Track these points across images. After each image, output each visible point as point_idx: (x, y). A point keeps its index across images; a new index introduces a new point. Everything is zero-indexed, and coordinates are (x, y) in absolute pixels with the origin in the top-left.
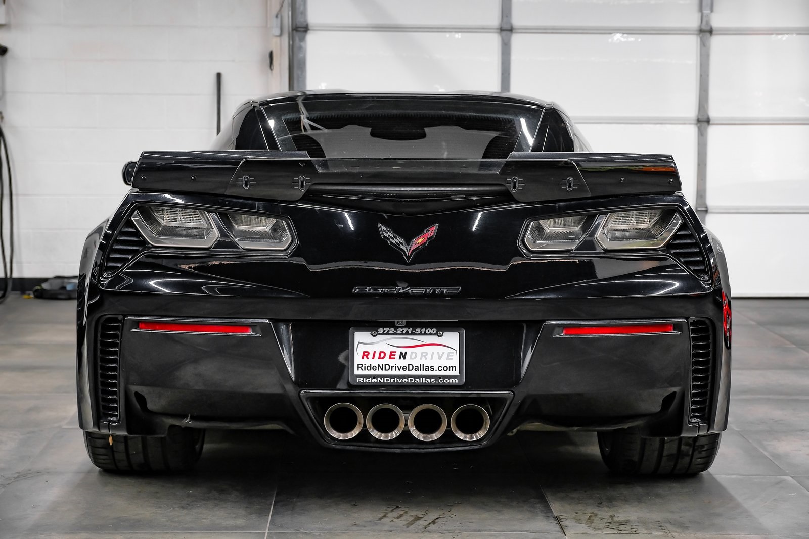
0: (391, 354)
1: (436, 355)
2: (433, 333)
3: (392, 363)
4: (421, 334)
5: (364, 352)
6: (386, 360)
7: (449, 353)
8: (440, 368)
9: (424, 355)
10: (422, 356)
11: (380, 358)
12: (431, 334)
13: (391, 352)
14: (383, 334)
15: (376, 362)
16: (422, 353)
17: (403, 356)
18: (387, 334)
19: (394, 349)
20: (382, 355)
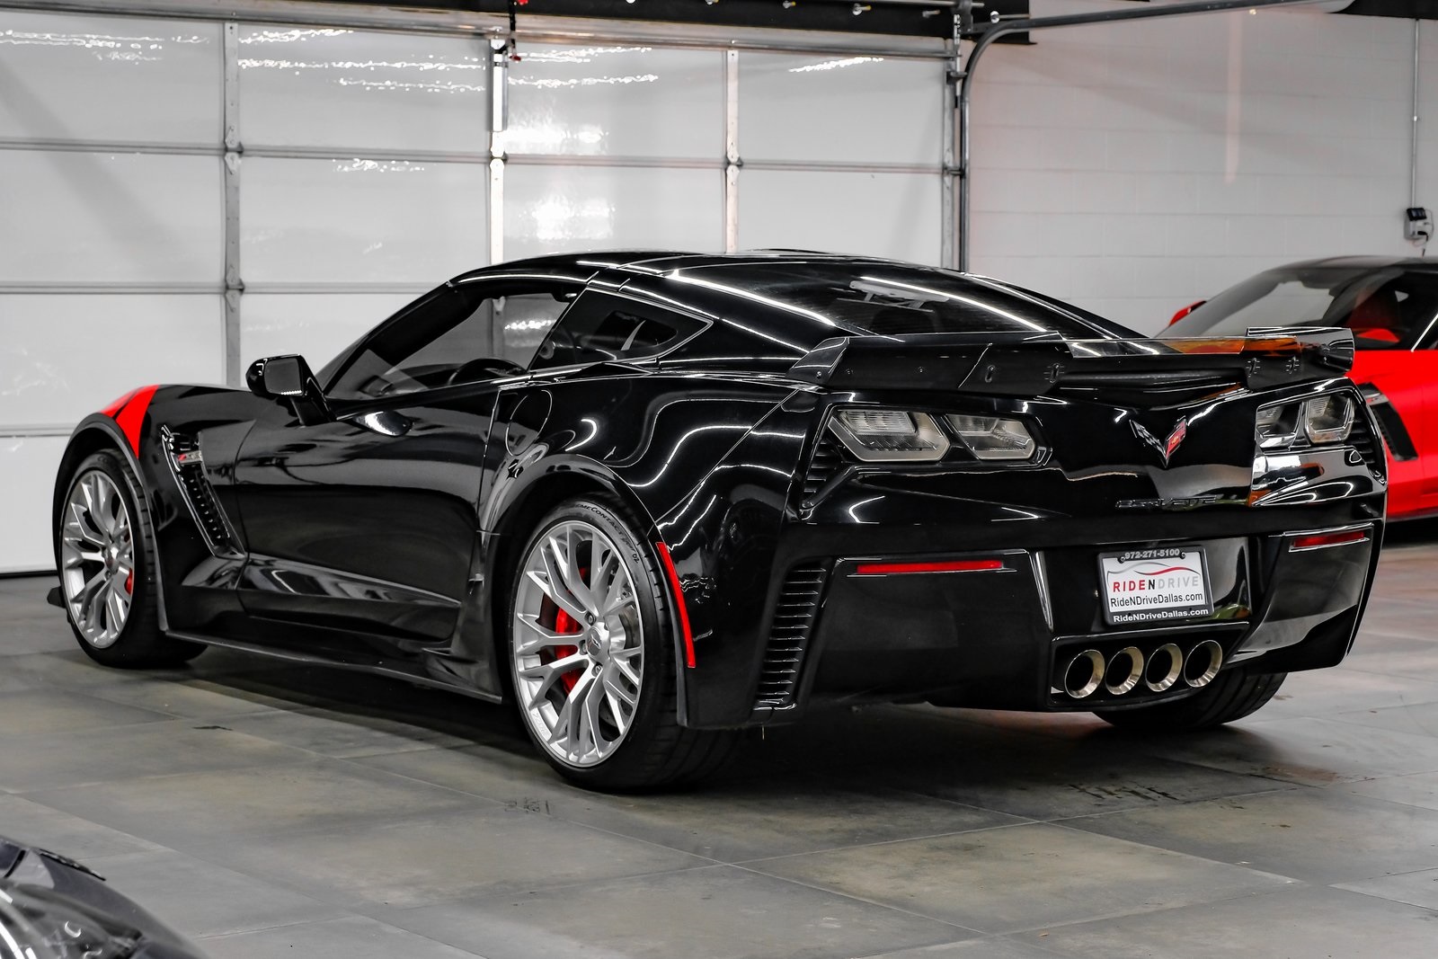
0: (1141, 585)
1: (1182, 582)
2: (1177, 554)
3: (1142, 594)
4: (1165, 557)
5: (1115, 583)
6: (1137, 592)
7: (1194, 578)
8: (1188, 598)
9: (1171, 582)
10: (1169, 583)
11: (1130, 590)
12: (1174, 556)
13: (1140, 581)
14: (1130, 559)
15: (1127, 595)
16: (1169, 580)
17: (1152, 585)
18: (1134, 559)
19: (1143, 578)
20: (1132, 584)
